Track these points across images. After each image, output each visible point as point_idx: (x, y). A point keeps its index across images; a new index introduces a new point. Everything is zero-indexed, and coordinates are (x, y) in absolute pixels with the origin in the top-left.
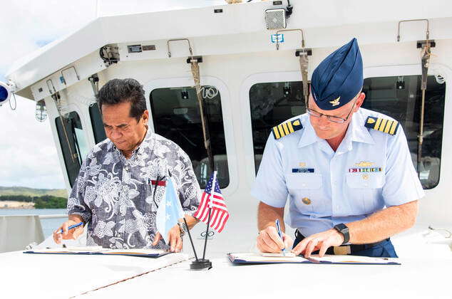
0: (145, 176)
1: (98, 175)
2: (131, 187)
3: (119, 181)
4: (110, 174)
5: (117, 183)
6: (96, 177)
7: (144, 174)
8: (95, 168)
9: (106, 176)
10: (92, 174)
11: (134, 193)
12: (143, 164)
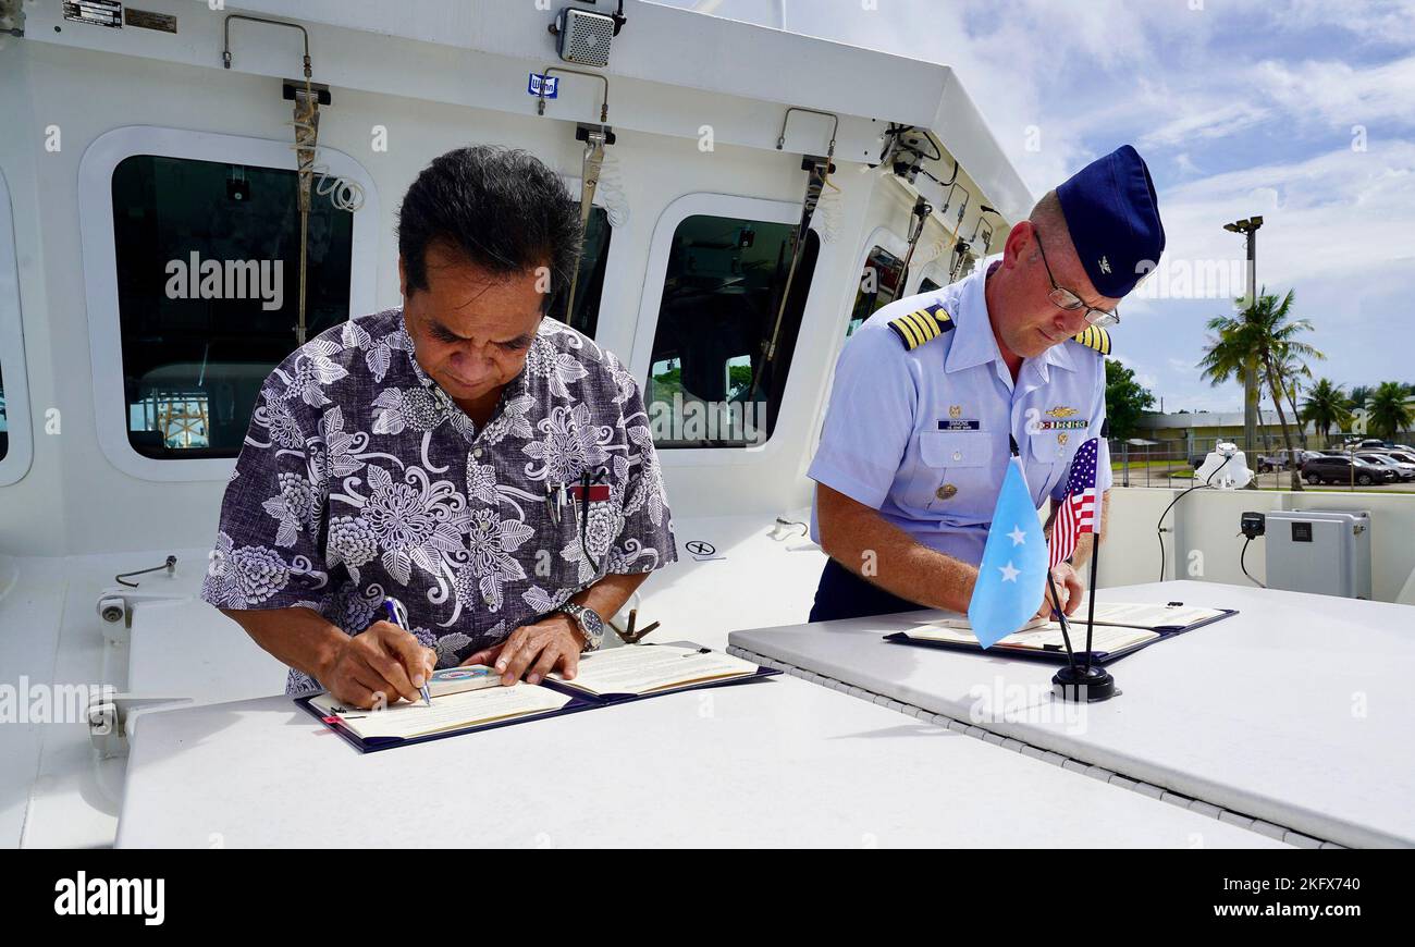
0: (545, 472)
1: (362, 474)
2: (504, 512)
3: (459, 497)
4: (413, 470)
5: (448, 501)
6: (357, 481)
7: (539, 465)
8: (343, 449)
9: (398, 476)
10: (338, 469)
11: (517, 532)
12: (527, 431)
